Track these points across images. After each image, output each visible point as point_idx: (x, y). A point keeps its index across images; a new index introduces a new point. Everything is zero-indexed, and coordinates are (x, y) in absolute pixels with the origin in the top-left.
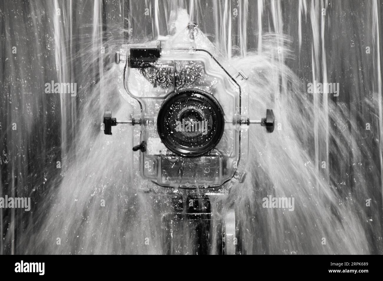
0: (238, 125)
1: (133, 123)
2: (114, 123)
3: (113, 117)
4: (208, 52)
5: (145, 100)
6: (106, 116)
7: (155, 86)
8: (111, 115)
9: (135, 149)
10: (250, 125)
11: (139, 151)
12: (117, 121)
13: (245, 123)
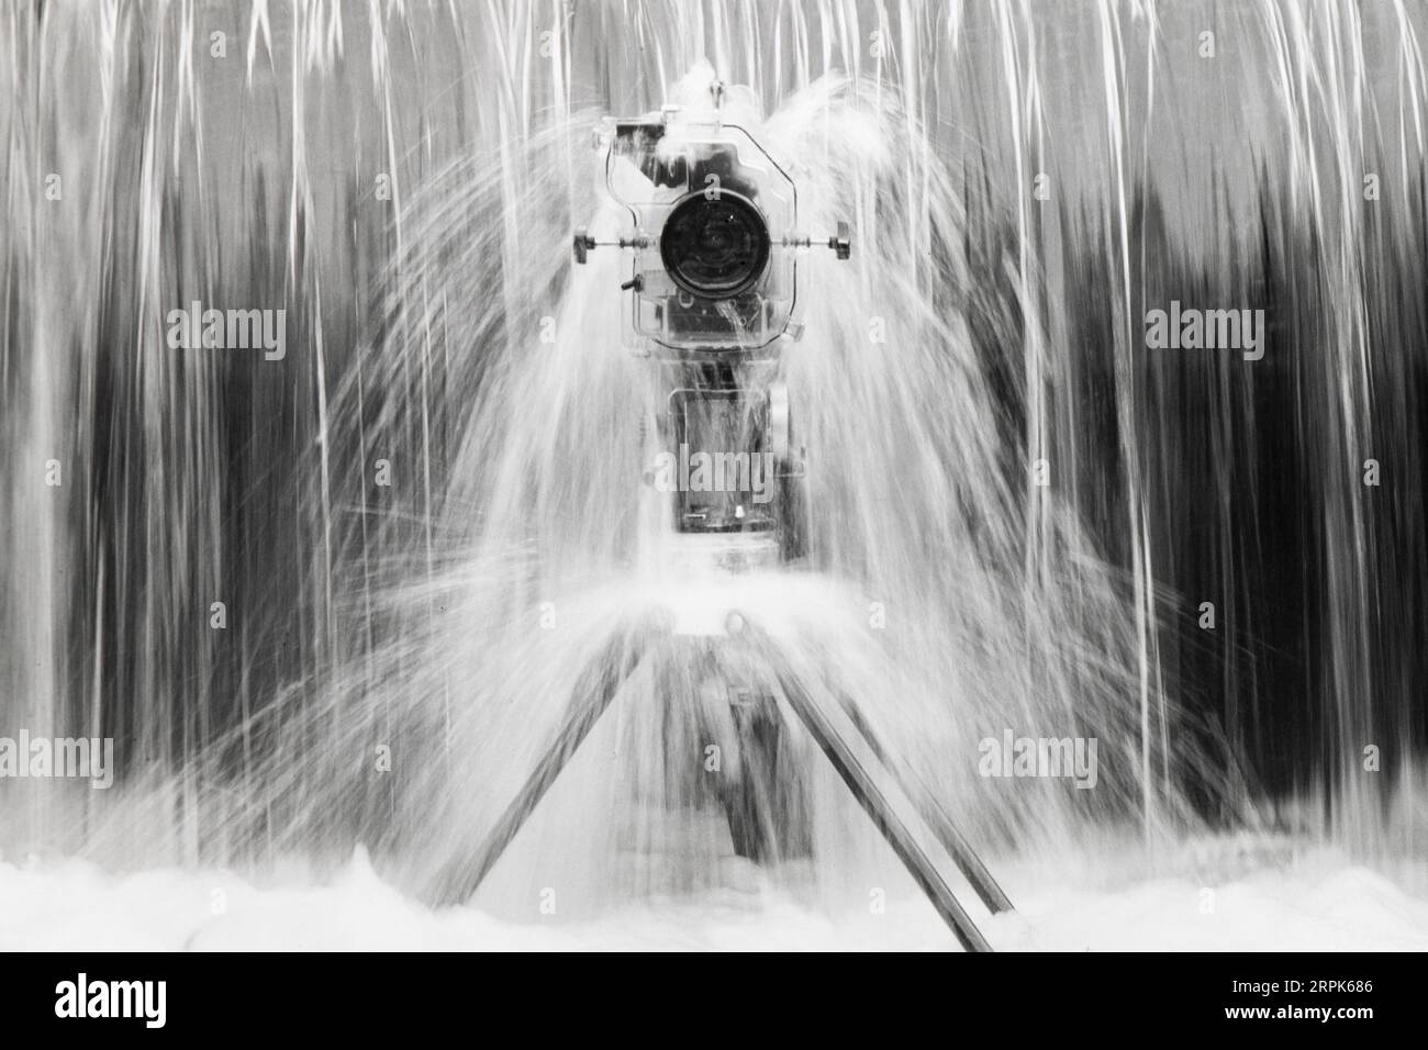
0: (792, 248)
1: (623, 244)
2: (591, 244)
3: (589, 236)
4: (745, 132)
5: (641, 207)
6: (579, 235)
7: (657, 185)
8: (586, 232)
9: (625, 287)
10: (812, 246)
11: (631, 290)
12: (596, 241)
13: (803, 243)
